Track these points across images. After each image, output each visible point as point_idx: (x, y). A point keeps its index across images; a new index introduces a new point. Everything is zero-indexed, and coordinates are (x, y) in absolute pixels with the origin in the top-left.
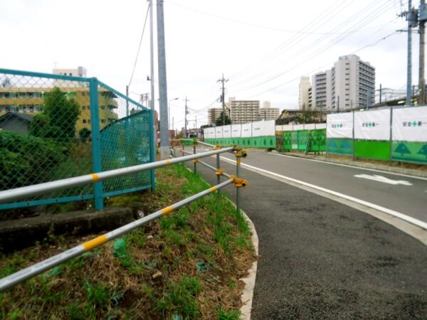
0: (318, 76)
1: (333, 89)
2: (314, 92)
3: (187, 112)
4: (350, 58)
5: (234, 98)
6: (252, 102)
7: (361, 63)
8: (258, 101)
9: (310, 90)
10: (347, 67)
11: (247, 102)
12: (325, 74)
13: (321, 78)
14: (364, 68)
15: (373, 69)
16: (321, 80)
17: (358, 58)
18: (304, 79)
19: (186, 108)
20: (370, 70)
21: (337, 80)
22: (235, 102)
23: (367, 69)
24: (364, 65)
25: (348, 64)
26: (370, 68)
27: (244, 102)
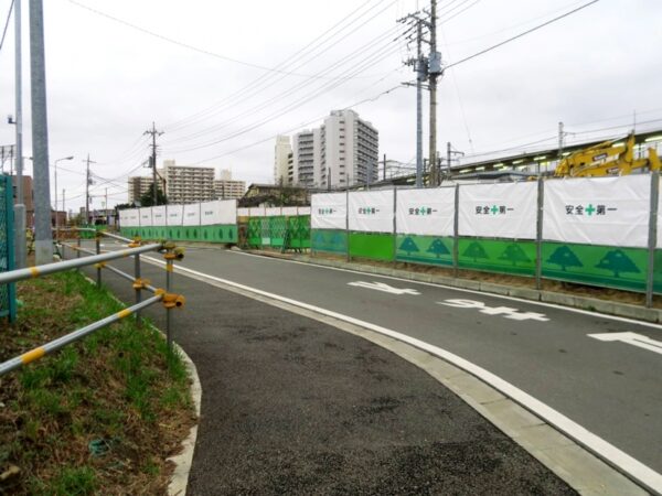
0: (301, 136)
1: (323, 156)
2: (296, 159)
3: (89, 182)
4: (345, 115)
5: (174, 162)
6: (203, 169)
7: (359, 123)
8: (212, 169)
9: (290, 156)
10: (342, 126)
11: (194, 169)
12: (311, 135)
13: (305, 139)
14: (364, 129)
15: (376, 133)
16: (305, 143)
17: (356, 115)
18: (282, 139)
19: (88, 174)
20: (371, 134)
21: (328, 145)
22: (175, 168)
23: (368, 132)
24: (364, 125)
25: (342, 122)
26: (371, 130)
27: (189, 169)
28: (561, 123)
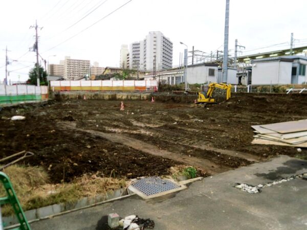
0: (134, 44)
1: (145, 55)
2: (131, 56)
3: (8, 63)
4: (157, 33)
5: (70, 57)
6: (84, 61)
7: (164, 38)
8: (89, 61)
9: (128, 55)
10: (155, 39)
11: (80, 61)
12: (139, 44)
13: (136, 46)
14: (166, 41)
15: (172, 44)
16: (136, 48)
17: (162, 34)
18: (124, 46)
19: (7, 59)
20: (169, 44)
21: (148, 49)
22: (70, 60)
24: (166, 40)
25: (155, 37)
26: (170, 42)
27: (77, 60)
28: (292, 34)
